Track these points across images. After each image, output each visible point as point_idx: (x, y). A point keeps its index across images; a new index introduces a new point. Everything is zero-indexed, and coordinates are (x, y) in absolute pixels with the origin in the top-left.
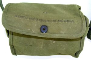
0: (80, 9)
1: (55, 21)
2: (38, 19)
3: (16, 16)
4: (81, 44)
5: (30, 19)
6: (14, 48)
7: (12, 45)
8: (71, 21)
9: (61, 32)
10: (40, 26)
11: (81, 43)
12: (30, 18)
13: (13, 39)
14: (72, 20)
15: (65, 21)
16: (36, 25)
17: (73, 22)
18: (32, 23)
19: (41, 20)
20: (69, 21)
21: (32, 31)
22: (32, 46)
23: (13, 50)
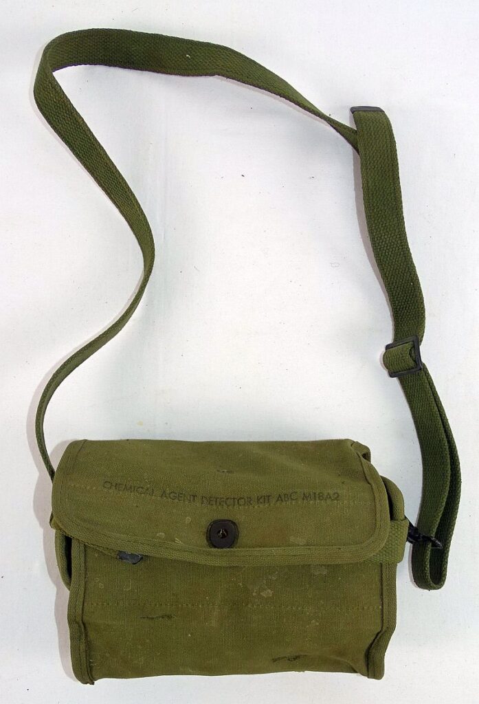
0: (367, 456)
1: (267, 498)
2: (194, 496)
3: (108, 485)
4: (382, 600)
5: (163, 494)
6: (86, 636)
7: (78, 619)
8: (329, 496)
9: (292, 539)
10: (205, 522)
11: (382, 594)
12: (164, 492)
13: (85, 589)
14: (331, 492)
15: (305, 497)
16: (188, 519)
17: (336, 499)
18: (174, 511)
19: (210, 500)
20: (321, 497)
21: (174, 541)
22: (169, 617)
23: (83, 647)
